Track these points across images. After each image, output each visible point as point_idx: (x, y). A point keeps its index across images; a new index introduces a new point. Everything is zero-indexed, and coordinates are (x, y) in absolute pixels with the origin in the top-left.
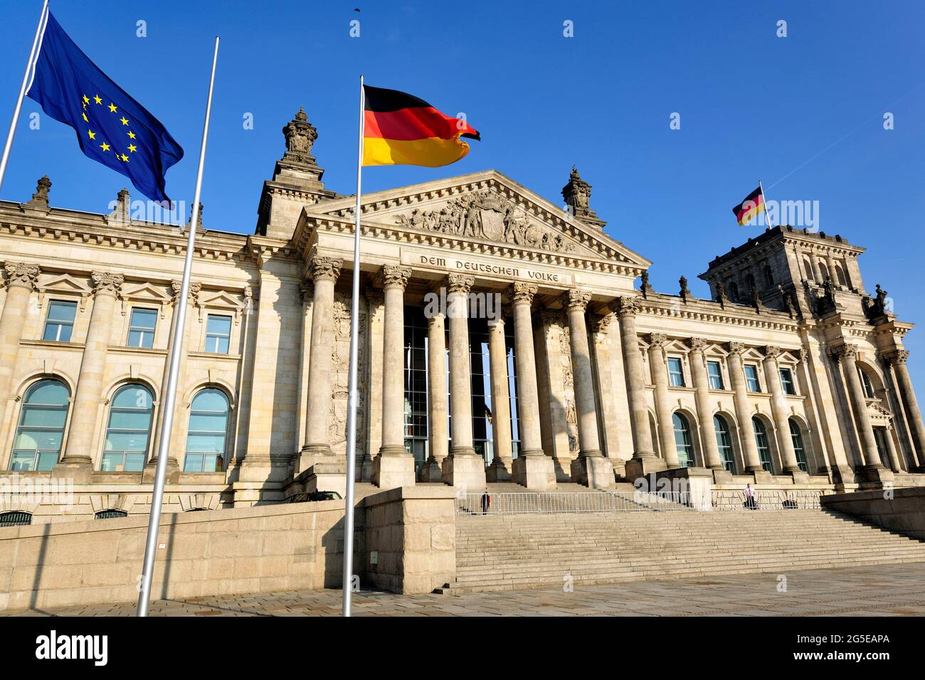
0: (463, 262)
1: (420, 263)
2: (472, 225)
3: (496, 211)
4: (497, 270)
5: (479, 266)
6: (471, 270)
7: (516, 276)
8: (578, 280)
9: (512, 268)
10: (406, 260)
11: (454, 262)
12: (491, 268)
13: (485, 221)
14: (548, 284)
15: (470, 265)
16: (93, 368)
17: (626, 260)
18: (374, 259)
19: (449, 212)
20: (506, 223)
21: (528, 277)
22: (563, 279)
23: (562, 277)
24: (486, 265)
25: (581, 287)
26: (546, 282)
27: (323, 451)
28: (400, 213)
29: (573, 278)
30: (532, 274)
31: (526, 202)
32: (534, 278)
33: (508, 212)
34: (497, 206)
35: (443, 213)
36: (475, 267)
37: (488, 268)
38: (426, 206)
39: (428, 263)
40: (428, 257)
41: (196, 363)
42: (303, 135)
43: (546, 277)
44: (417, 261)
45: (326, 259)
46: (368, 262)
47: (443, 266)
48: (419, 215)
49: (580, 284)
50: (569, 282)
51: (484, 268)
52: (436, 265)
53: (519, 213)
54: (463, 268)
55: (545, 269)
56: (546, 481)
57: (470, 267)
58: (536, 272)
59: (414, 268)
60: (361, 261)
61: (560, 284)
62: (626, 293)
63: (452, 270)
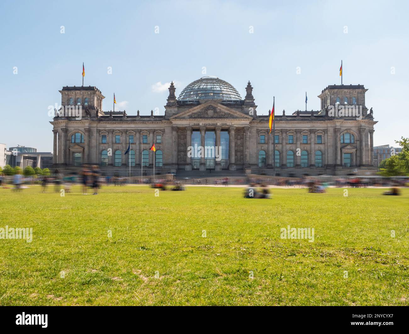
0: (204, 123)
1: (194, 125)
2: (206, 114)
3: (212, 110)
4: (211, 124)
5: (207, 124)
6: (205, 125)
7: (217, 125)
9: (215, 123)
14: (224, 126)
16: (138, 148)
17: (246, 117)
18: (183, 125)
21: (219, 125)
22: (229, 124)
25: (234, 126)
29: (232, 124)
32: (221, 125)
33: (215, 110)
35: (199, 112)
38: (195, 112)
40: (196, 123)
43: (224, 124)
45: (174, 127)
47: (199, 125)
51: (209, 124)
52: (197, 125)
53: (218, 109)
58: (221, 123)
59: (192, 126)
60: (181, 126)
61: (228, 126)
62: (246, 126)
63: (201, 126)
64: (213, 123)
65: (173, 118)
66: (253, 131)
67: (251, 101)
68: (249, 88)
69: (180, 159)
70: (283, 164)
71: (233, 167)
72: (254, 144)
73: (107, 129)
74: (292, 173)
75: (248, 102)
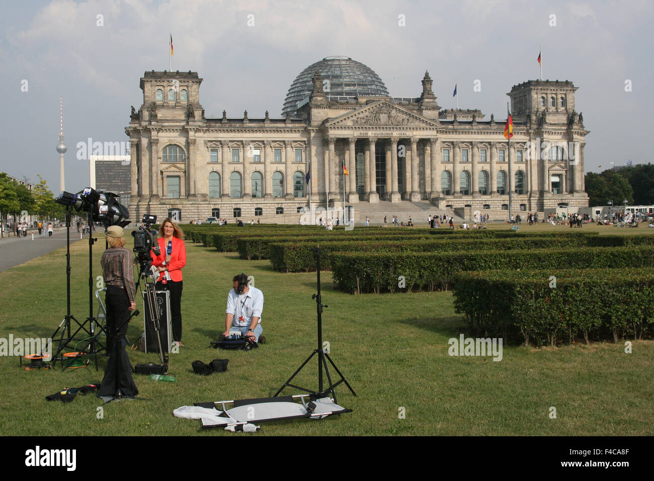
0: (374, 133)
2: (377, 120)
3: (385, 114)
4: (385, 134)
5: (379, 134)
7: (392, 136)
8: (414, 134)
9: (390, 133)
10: (355, 135)
11: (371, 134)
12: (383, 134)
13: (381, 117)
16: (268, 169)
17: (433, 125)
18: (345, 136)
19: (369, 116)
20: (389, 117)
21: (396, 135)
23: (408, 134)
24: (381, 133)
25: (416, 137)
26: (403, 136)
28: (353, 119)
31: (396, 108)
32: (398, 135)
33: (389, 113)
34: (386, 111)
35: (367, 117)
36: (377, 134)
38: (361, 115)
39: (363, 135)
40: (363, 133)
41: (294, 165)
43: (402, 134)
44: (359, 134)
45: (332, 138)
48: (359, 119)
49: (415, 135)
50: (411, 135)
52: (365, 135)
53: (394, 112)
54: (374, 135)
55: (403, 132)
56: (398, 201)
58: (399, 133)
59: (357, 137)
60: (342, 137)
61: (407, 137)
62: (433, 137)
63: (370, 136)
64: (386, 132)
65: (331, 125)
67: (431, 100)
68: (427, 81)
70: (475, 191)
71: (416, 197)
73: (219, 139)
74: (487, 203)
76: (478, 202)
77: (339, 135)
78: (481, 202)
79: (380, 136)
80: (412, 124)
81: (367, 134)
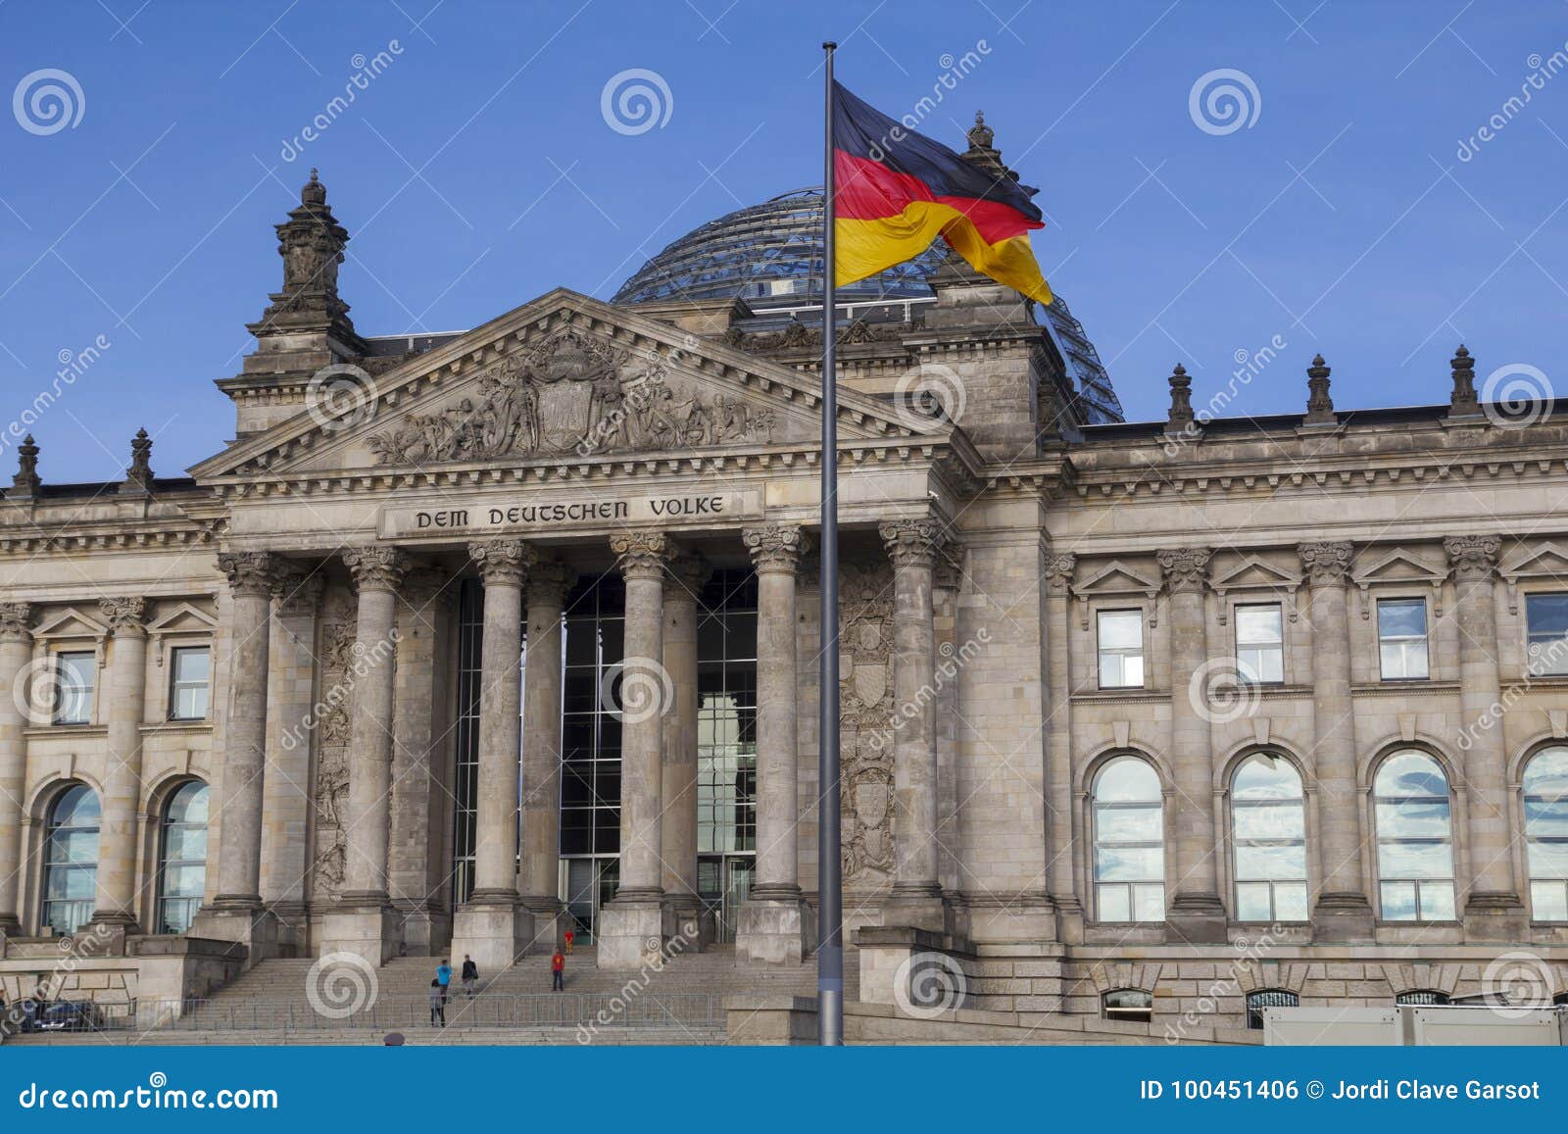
0: (504, 509)
1: (416, 529)
2: (518, 425)
4: (577, 512)
5: (538, 511)
6: (521, 522)
7: (621, 518)
8: (774, 497)
9: (613, 501)
10: (391, 529)
12: (566, 510)
13: (547, 406)
14: (694, 522)
15: (520, 512)
18: (327, 538)
20: (600, 401)
21: (647, 514)
22: (734, 504)
23: (731, 500)
24: (554, 505)
25: (781, 516)
26: (694, 516)
27: (230, 909)
29: (763, 497)
30: (658, 507)
32: (665, 514)
33: (608, 374)
36: (529, 515)
37: (559, 510)
39: (434, 526)
40: (432, 512)
42: (306, 244)
43: (692, 506)
44: (411, 523)
46: (317, 546)
47: (463, 526)
49: (775, 509)
50: (749, 507)
51: (549, 514)
52: (447, 527)
54: (506, 522)
55: (691, 490)
56: (639, 953)
57: (520, 516)
58: (667, 498)
59: (402, 543)
60: (305, 544)
61: (726, 520)
62: (901, 512)
63: (477, 533)
64: (588, 498)
65: (232, 472)
66: (1011, 573)
69: (336, 858)
70: (1330, 890)
72: (1019, 692)
75: (959, 304)
76: (1352, 971)
77: (285, 533)
78: (1373, 970)
79: (541, 530)
80: (750, 437)
81: (461, 516)
